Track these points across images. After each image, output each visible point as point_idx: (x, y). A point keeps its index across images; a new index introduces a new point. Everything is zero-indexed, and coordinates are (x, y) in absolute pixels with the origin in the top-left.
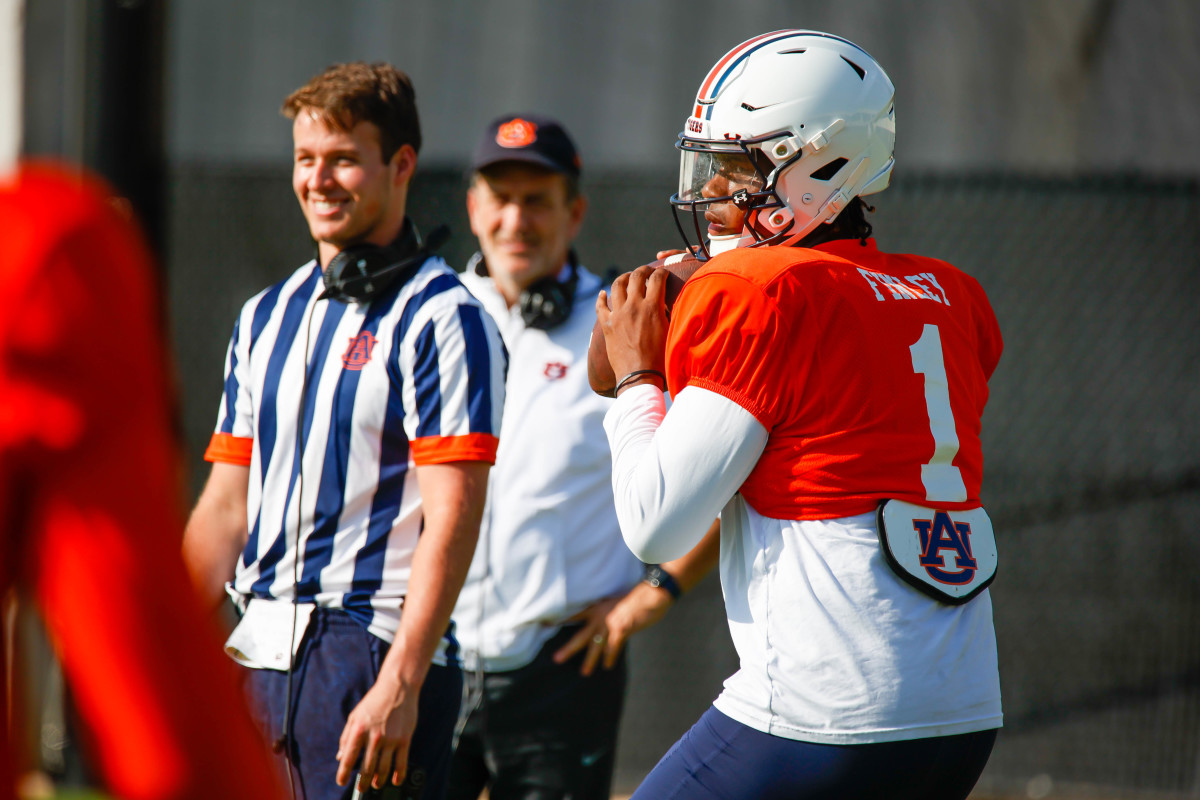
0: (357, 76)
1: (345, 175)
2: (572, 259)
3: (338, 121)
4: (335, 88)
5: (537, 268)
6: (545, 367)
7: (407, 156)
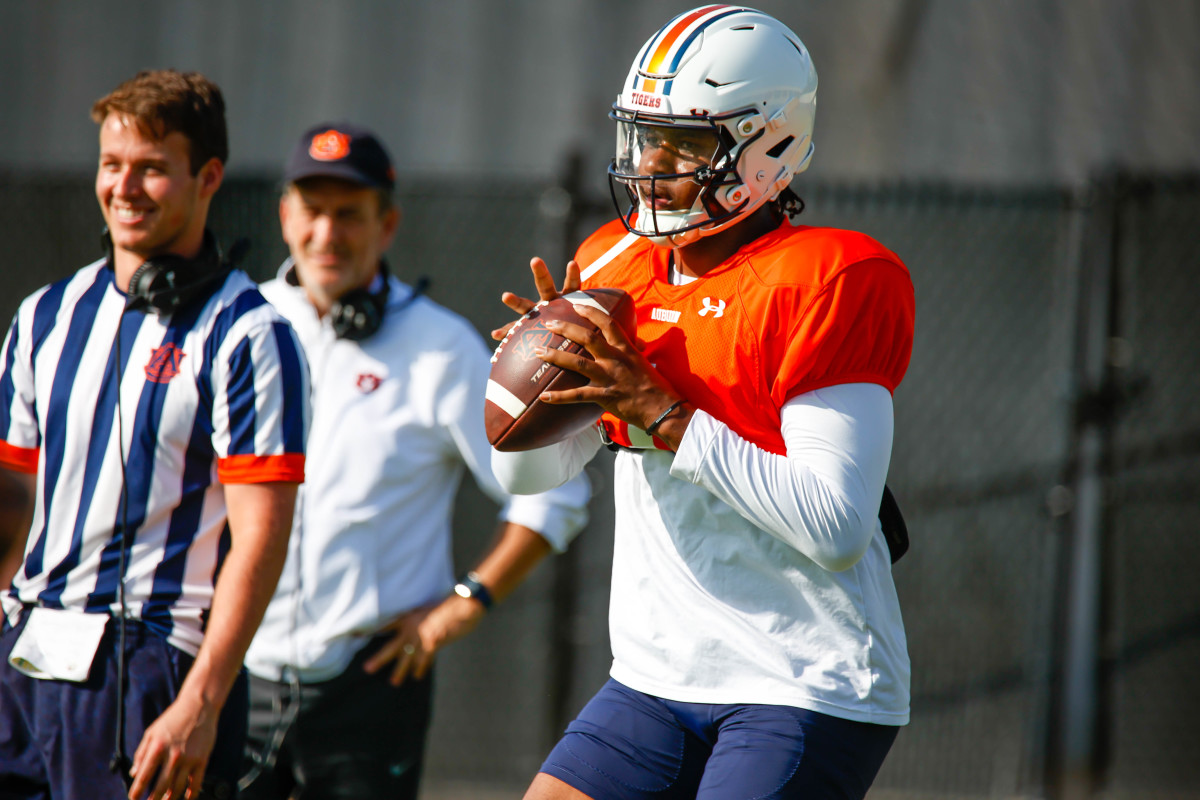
0: (171, 82)
1: (152, 184)
2: (383, 269)
3: (149, 129)
4: (148, 96)
5: (347, 280)
6: (357, 378)
7: (215, 170)
